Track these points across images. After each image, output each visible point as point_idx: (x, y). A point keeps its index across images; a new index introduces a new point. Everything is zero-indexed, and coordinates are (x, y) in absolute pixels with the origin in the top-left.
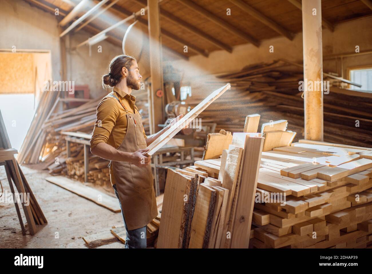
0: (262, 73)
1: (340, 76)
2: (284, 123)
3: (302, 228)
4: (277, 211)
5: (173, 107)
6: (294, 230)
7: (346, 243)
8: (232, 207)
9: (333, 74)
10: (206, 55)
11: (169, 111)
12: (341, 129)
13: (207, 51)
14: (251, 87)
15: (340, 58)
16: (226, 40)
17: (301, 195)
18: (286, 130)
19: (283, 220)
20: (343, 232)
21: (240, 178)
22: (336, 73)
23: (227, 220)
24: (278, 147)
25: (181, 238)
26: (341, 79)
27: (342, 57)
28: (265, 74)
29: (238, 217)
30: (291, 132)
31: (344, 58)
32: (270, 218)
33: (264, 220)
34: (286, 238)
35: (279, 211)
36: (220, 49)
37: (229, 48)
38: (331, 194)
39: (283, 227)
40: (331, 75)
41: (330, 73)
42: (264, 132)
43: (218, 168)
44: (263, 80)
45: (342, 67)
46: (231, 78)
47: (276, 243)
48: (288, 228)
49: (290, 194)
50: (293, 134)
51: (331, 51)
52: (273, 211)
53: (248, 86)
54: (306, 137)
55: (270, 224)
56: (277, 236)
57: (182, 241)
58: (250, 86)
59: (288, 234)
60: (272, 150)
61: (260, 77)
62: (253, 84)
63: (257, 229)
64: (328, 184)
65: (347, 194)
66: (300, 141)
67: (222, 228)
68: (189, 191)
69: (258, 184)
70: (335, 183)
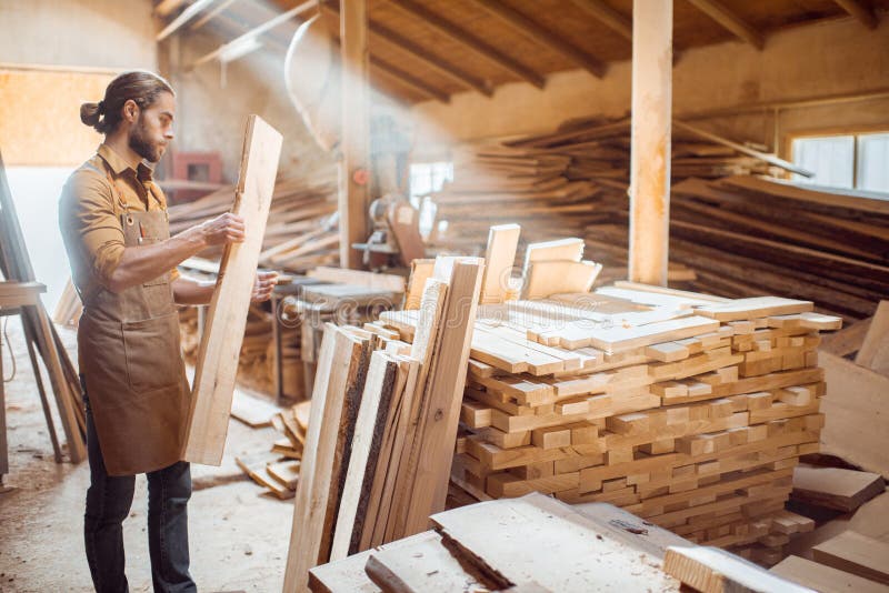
0: (600, 139)
1: (770, 151)
2: (575, 246)
3: (546, 435)
4: (501, 401)
5: (386, 207)
6: (533, 440)
7: (648, 475)
8: (424, 394)
9: (755, 146)
10: (488, 93)
11: (379, 216)
12: (745, 267)
13: (489, 83)
14: (573, 169)
15: (771, 112)
16: (530, 60)
17: (545, 373)
18: (582, 259)
19: (511, 418)
20: (643, 452)
21: (439, 339)
22: (761, 143)
23: (415, 415)
24: (562, 293)
25: (338, 453)
26: (773, 158)
27: (777, 107)
28: (604, 142)
29: (433, 410)
30: (591, 263)
31: (780, 111)
32: (492, 415)
33: (481, 418)
34: (517, 453)
35: (504, 401)
36: (515, 80)
37: (538, 79)
38: (612, 376)
39: (511, 431)
40: (751, 148)
41: (748, 144)
42: (531, 262)
43: (414, 323)
44: (596, 154)
45: (777, 132)
46: (536, 147)
47: (495, 460)
48: (523, 436)
49: (526, 370)
50: (593, 270)
51: (756, 94)
52: (497, 403)
53: (563, 167)
54: (631, 277)
55: (492, 426)
56: (501, 448)
57: (340, 458)
58: (568, 166)
59: (523, 446)
60: (548, 297)
61: (594, 148)
62: (575, 161)
63: (470, 437)
64: (606, 358)
65: (651, 381)
66: (617, 283)
67: (404, 432)
68: (358, 366)
69: (472, 351)
70: (620, 356)
